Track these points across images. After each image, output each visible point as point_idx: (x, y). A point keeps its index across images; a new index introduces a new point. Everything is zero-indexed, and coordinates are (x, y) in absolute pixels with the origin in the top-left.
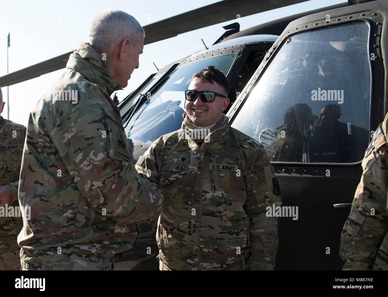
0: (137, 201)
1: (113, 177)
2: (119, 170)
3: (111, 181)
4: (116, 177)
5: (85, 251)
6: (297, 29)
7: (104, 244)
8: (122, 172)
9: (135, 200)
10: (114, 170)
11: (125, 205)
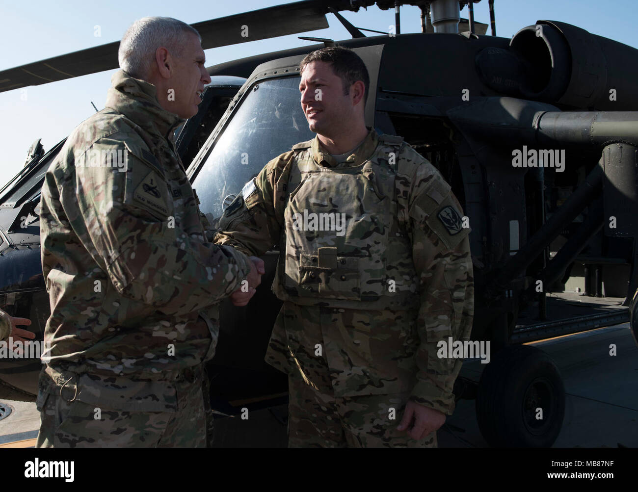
0: (179, 278)
1: (129, 241)
2: (138, 231)
3: (128, 248)
4: (135, 242)
5: (104, 372)
6: (265, 74)
7: (146, 358)
8: (143, 234)
9: (175, 277)
10: (131, 231)
11: (157, 285)
